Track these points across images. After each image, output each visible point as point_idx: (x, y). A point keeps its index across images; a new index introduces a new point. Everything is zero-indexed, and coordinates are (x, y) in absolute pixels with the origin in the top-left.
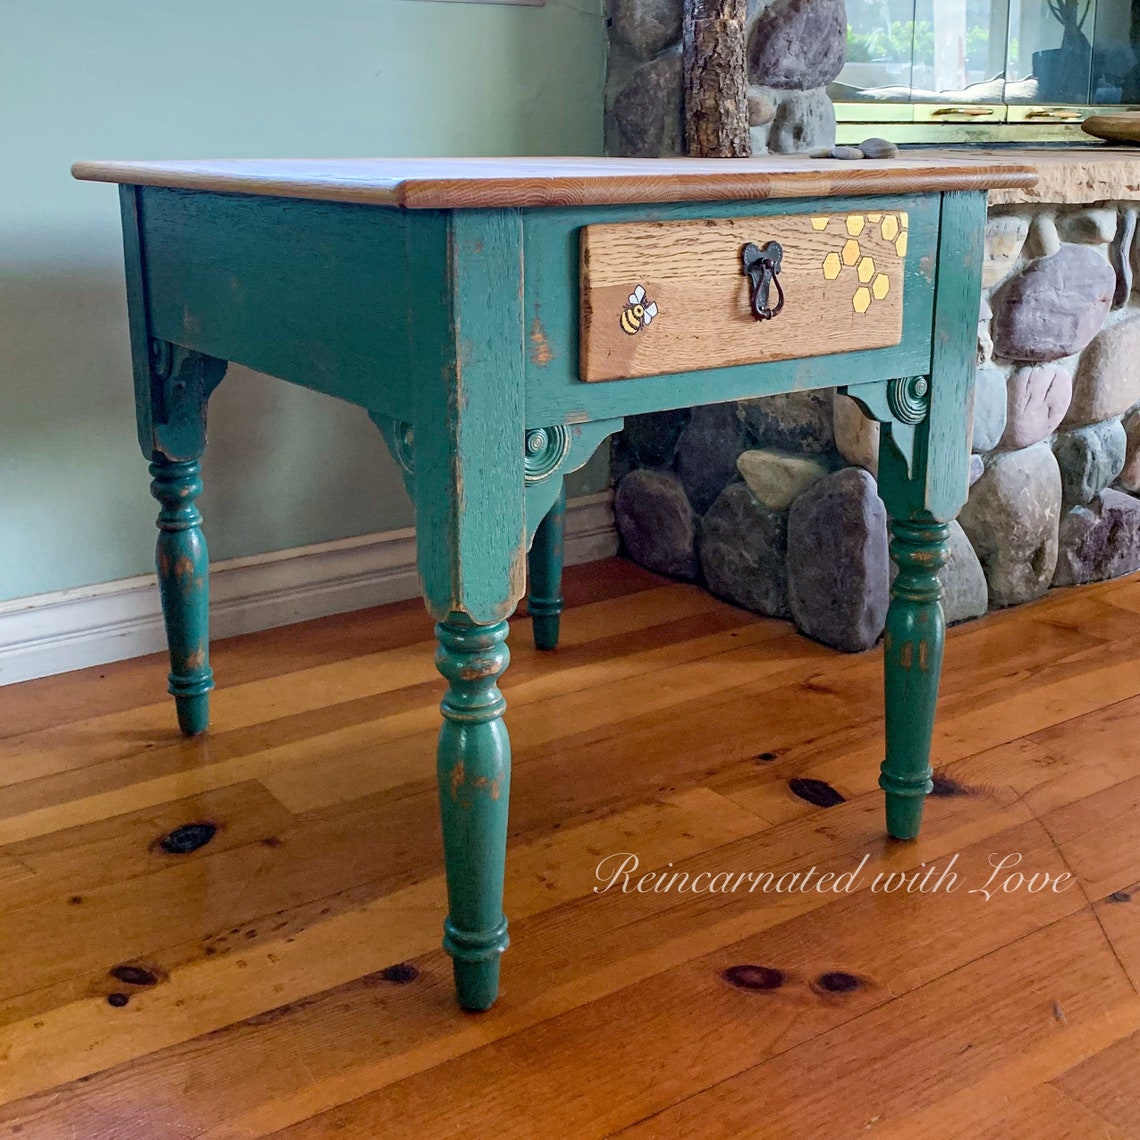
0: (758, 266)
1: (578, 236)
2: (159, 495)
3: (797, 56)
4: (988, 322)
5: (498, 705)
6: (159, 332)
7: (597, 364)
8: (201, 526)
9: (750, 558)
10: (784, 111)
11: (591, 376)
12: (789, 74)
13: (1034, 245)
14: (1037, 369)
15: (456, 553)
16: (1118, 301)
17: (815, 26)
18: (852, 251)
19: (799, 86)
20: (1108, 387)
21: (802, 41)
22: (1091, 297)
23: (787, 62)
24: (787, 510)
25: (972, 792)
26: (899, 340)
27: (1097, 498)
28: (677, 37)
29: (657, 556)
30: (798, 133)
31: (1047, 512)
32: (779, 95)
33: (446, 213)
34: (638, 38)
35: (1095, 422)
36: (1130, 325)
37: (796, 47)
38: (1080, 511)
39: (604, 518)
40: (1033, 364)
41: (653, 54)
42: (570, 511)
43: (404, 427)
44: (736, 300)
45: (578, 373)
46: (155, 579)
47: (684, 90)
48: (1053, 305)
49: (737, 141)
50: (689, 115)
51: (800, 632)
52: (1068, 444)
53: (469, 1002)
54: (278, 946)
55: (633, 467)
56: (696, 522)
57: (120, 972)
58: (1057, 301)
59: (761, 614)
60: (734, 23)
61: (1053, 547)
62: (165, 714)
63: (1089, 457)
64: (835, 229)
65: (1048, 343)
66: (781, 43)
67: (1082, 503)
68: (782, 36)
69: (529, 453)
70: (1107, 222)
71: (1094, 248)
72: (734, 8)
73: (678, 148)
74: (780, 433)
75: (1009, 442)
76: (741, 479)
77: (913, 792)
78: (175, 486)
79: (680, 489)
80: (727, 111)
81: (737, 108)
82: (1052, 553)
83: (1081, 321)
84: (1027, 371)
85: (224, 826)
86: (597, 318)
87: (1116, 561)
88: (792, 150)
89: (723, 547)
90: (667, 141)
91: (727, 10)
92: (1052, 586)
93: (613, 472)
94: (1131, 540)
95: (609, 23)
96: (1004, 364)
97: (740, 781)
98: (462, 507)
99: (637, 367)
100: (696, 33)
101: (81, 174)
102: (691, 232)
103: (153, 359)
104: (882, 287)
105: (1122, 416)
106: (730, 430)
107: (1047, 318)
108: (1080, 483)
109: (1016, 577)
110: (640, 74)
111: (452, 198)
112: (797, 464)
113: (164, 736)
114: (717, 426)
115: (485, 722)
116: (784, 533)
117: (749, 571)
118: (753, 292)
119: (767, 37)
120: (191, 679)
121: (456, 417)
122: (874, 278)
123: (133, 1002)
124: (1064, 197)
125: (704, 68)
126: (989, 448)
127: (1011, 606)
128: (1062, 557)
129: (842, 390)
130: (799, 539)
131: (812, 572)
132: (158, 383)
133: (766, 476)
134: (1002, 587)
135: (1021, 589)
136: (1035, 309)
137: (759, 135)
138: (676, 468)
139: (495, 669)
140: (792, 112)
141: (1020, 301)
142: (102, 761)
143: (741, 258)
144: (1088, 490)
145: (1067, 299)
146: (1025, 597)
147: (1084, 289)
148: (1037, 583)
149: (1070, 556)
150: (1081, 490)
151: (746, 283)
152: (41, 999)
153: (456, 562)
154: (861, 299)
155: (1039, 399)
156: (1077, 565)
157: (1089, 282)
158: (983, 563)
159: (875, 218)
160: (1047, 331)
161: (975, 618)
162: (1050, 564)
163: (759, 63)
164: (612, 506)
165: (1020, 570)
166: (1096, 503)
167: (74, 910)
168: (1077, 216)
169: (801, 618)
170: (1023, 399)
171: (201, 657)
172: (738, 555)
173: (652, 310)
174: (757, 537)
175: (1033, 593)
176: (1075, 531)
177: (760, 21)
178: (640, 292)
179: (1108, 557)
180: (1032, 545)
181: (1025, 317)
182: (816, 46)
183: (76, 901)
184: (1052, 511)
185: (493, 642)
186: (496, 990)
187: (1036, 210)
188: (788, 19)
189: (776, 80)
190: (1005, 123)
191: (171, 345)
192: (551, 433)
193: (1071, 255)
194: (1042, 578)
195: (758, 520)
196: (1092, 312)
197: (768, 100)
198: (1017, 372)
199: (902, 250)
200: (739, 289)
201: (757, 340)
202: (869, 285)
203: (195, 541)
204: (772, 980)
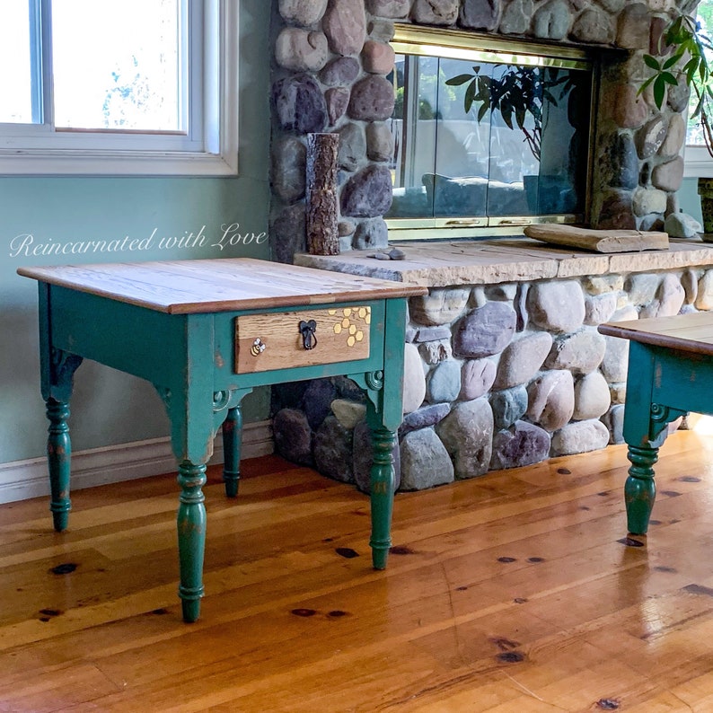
0: (306, 330)
1: (235, 320)
2: (49, 417)
3: (366, 202)
4: (449, 339)
5: (202, 497)
6: (54, 342)
7: (241, 368)
8: (68, 432)
9: (337, 454)
10: (360, 229)
11: (239, 372)
12: (362, 211)
13: (472, 302)
14: (477, 361)
15: (186, 437)
16: (520, 327)
17: (375, 188)
18: (346, 323)
19: (368, 216)
20: (515, 370)
21: (369, 195)
22: (503, 327)
23: (361, 205)
24: (353, 429)
25: (417, 553)
26: (368, 356)
27: (513, 425)
28: (304, 195)
29: (293, 453)
30: (367, 239)
31: (485, 432)
32: (357, 221)
33: (186, 315)
34: (286, 195)
35: (510, 387)
36: (527, 340)
37: (365, 198)
38: (504, 432)
39: (267, 434)
40: (475, 359)
41: (292, 203)
42: (245, 430)
43: (168, 390)
44: (297, 342)
45: (234, 370)
46: (46, 459)
47: (307, 222)
48: (483, 331)
49: (332, 247)
50: (309, 234)
51: (359, 490)
52: (497, 398)
53: (188, 619)
54: (109, 604)
55: (283, 407)
56: (312, 435)
57: (44, 612)
58: (484, 328)
59: (341, 481)
60: (330, 192)
61: (489, 449)
62: (48, 522)
63: (507, 404)
64: (339, 314)
65: (481, 349)
66: (358, 196)
67: (505, 428)
68: (357, 192)
69: (215, 401)
70: (511, 292)
71: (505, 303)
72: (330, 184)
73: (304, 249)
74: (351, 391)
75: (463, 397)
76: (333, 414)
77: (382, 547)
78: (57, 414)
79: (305, 419)
80: (327, 233)
81: (332, 232)
82: (487, 453)
83: (498, 338)
84: (472, 363)
85: (80, 565)
86: (241, 350)
87: (524, 457)
88: (364, 247)
89: (324, 448)
90: (299, 245)
91: (326, 185)
92: (490, 470)
93: (272, 410)
94: (532, 447)
95: (271, 185)
96: (461, 359)
97: (314, 549)
98: (189, 420)
99: (257, 368)
100: (312, 195)
101: (20, 273)
102: (279, 318)
103: (52, 356)
104: (360, 336)
105: (526, 385)
106: (328, 389)
107: (480, 336)
108: (502, 417)
109: (468, 464)
110: (285, 211)
111: (186, 310)
112: (357, 406)
113: (46, 532)
114: (322, 387)
115: (196, 504)
116: (352, 441)
117: (335, 460)
118: (304, 339)
119: (350, 193)
120: (61, 504)
121: (187, 387)
122: (356, 333)
123: (50, 620)
124: (483, 281)
125: (316, 213)
126: (452, 399)
127: (467, 478)
128: (494, 454)
129: (345, 376)
130: (357, 443)
131: (363, 460)
132: (53, 367)
133: (344, 412)
134: (461, 469)
135: (471, 470)
136: (473, 333)
137: (347, 240)
138: (303, 409)
139: (201, 483)
140: (364, 229)
141: (465, 329)
142: (19, 541)
143: (299, 326)
144: (508, 421)
145: (489, 327)
146: (474, 474)
147: (500, 324)
148: (480, 467)
149: (499, 454)
150: (503, 421)
151: (301, 336)
152: (13, 619)
153: (186, 441)
154: (351, 341)
155: (478, 376)
156: (503, 459)
157: (501, 319)
158: (452, 457)
159: (356, 309)
160: (480, 343)
161: (447, 484)
162: (487, 458)
163: (347, 206)
164: (271, 427)
165: (470, 461)
166: (512, 428)
167: (19, 593)
168: (495, 288)
169: (359, 483)
170: (469, 376)
171: (66, 494)
172: (332, 452)
173: (263, 347)
174: (339, 443)
175: (478, 472)
176: (500, 442)
177: (347, 184)
178: (258, 340)
179: (521, 456)
180: (475, 448)
181: (468, 336)
182: (376, 197)
183: (19, 590)
184: (487, 431)
185: (200, 472)
186: (198, 615)
187: (473, 287)
188: (362, 184)
189: (355, 214)
190: (488, 227)
191: (61, 351)
192: (223, 393)
193: (491, 307)
194: (482, 465)
195: (341, 435)
196: (504, 334)
197: (351, 224)
198: (467, 362)
199: (368, 321)
200: (299, 338)
201: (306, 358)
202: (354, 335)
203: (66, 439)
204: (310, 613)
